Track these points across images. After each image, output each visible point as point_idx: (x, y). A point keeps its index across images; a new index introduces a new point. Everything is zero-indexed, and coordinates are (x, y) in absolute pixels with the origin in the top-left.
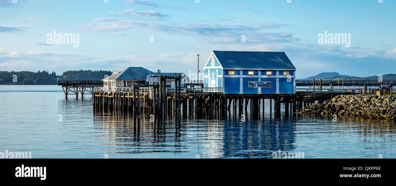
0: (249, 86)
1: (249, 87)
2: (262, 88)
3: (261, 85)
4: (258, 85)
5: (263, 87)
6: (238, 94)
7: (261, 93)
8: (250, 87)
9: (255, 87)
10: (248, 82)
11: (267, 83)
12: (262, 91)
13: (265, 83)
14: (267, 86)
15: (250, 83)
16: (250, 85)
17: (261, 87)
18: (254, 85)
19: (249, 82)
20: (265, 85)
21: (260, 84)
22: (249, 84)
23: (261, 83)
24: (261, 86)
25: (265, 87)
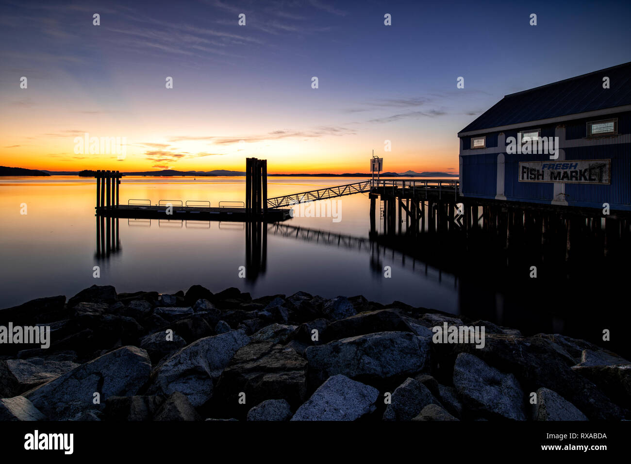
0: (523, 178)
1: (520, 179)
2: (566, 185)
3: (565, 173)
4: (552, 173)
5: (574, 181)
6: (492, 198)
7: (566, 204)
8: (526, 180)
9: (541, 181)
10: (518, 167)
11: (591, 169)
12: (567, 196)
13: (582, 165)
14: (590, 179)
15: (524, 167)
16: (525, 175)
17: (565, 180)
18: (539, 175)
19: (521, 164)
20: (582, 174)
21: (562, 171)
22: (523, 172)
23: (565, 166)
24: (566, 175)
25: (583, 181)
